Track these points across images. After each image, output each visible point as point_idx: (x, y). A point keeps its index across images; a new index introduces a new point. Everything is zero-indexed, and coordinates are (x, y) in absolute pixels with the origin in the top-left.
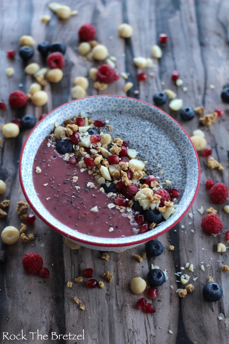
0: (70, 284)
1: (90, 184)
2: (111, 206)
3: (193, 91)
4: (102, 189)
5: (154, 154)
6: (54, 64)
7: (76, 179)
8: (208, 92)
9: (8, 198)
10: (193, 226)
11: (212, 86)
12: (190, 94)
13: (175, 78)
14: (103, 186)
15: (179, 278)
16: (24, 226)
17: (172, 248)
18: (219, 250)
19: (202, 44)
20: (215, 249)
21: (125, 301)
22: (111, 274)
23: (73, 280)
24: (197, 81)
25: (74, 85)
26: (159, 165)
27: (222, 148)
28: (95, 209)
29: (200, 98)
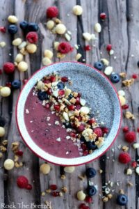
0: (43, 194)
1: (57, 123)
2: (68, 137)
3: (120, 59)
4: (64, 126)
5: (96, 103)
6: (31, 40)
7: (49, 118)
8: (130, 59)
9: (7, 139)
10: (114, 158)
11: (132, 56)
12: (119, 61)
13: (109, 49)
14: (64, 124)
15: (104, 190)
16: (17, 158)
17: (101, 171)
18: (128, 173)
19: (128, 19)
20: (126, 172)
21: (74, 204)
22: (66, 189)
23: (45, 192)
24: (123, 51)
25: (44, 56)
26: (98, 112)
27: (135, 103)
28: (59, 140)
29: (124, 64)
